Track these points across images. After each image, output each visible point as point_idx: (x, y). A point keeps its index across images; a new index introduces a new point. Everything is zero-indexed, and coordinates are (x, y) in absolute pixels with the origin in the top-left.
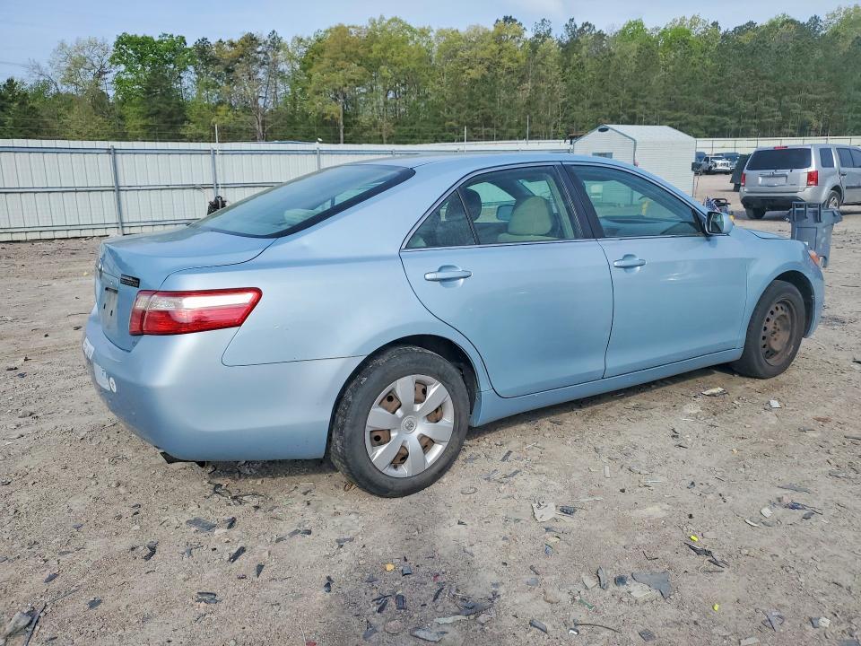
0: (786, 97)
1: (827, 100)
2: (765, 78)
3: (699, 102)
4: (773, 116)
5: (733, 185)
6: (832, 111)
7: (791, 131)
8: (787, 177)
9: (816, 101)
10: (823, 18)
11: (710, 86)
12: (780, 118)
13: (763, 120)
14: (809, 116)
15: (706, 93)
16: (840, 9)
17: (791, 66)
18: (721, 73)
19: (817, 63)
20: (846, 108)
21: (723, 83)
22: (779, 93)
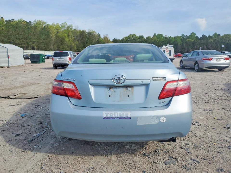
0: (27, 40)
1: (37, 42)
2: (21, 34)
3: (3, 39)
4: (25, 45)
5: (31, 62)
6: (39, 45)
7: (30, 49)
8: (64, 58)
9: (35, 42)
10: (32, 22)
11: (5, 35)
12: (27, 45)
13: (23, 46)
14: (34, 45)
15: (4, 37)
16: (36, 20)
17: (28, 32)
18: (8, 31)
19: (34, 33)
20: (42, 44)
21: (9, 34)
22: (26, 39)
